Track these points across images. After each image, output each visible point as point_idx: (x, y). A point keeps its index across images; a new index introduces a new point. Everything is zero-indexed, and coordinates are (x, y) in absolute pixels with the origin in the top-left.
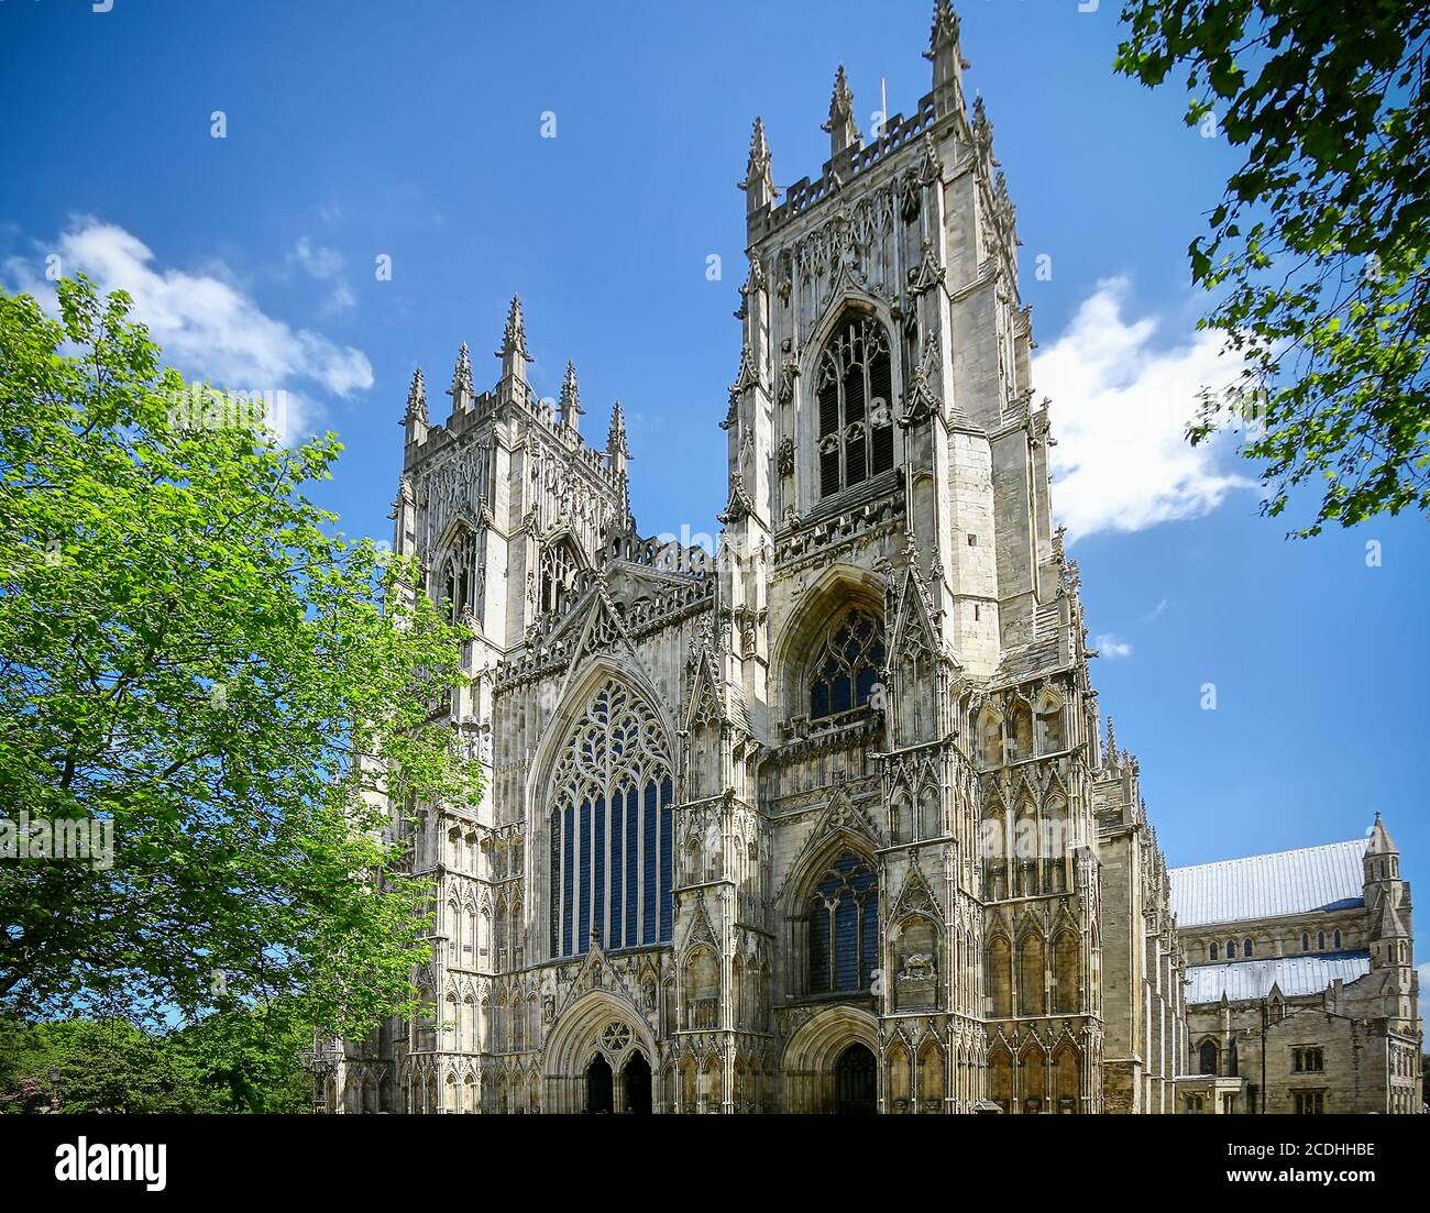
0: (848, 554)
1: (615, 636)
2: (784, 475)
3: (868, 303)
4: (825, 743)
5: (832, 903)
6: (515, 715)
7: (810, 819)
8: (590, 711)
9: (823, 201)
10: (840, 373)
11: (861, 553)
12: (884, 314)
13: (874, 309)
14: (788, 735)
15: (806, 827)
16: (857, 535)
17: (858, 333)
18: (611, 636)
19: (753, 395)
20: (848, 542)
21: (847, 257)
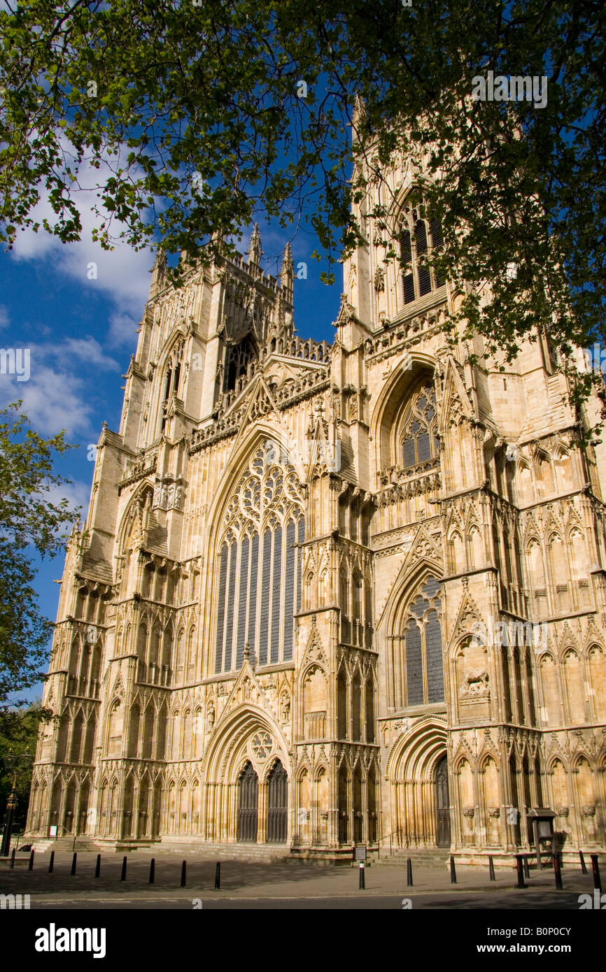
0: (418, 345)
1: (268, 410)
2: (379, 291)
5: (422, 621)
6: (200, 471)
7: (402, 551)
15: (398, 558)
16: (423, 332)
18: (266, 408)
20: (418, 337)
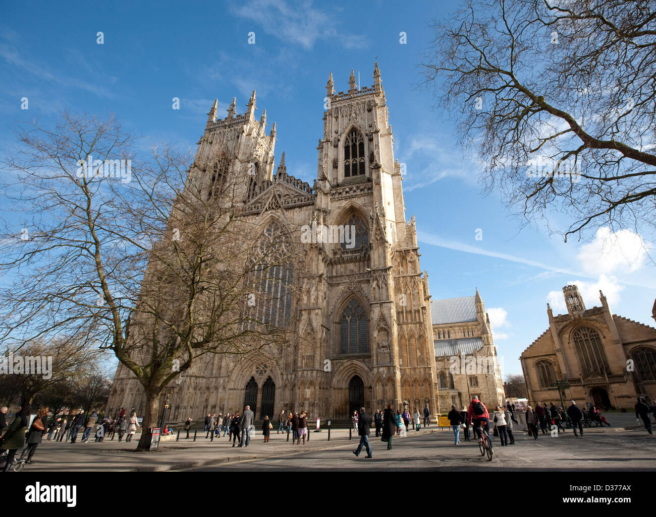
0: (355, 199)
2: (335, 168)
3: (359, 129)
4: (347, 259)
5: (349, 318)
7: (342, 285)
8: (265, 231)
9: (348, 99)
10: (351, 144)
11: (359, 199)
12: (363, 133)
13: (360, 130)
14: (335, 253)
15: (341, 288)
16: (357, 193)
17: (356, 135)
18: (277, 206)
19: (328, 144)
20: (355, 195)
21: (354, 115)
